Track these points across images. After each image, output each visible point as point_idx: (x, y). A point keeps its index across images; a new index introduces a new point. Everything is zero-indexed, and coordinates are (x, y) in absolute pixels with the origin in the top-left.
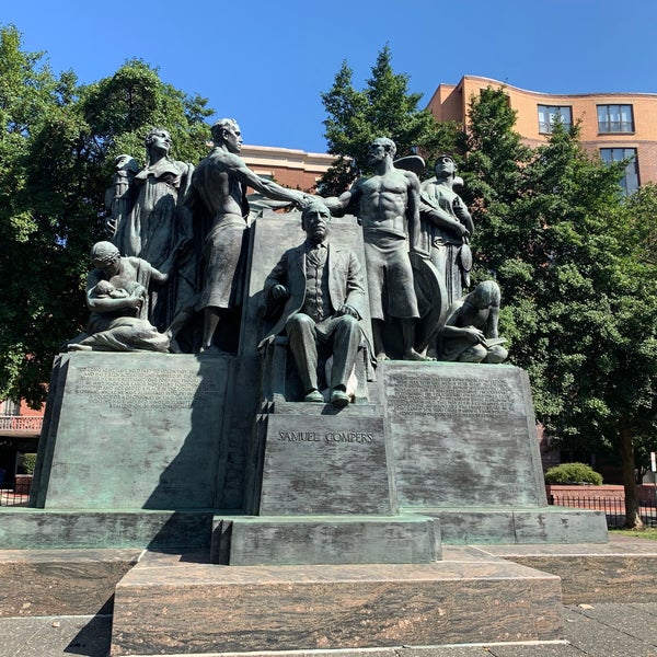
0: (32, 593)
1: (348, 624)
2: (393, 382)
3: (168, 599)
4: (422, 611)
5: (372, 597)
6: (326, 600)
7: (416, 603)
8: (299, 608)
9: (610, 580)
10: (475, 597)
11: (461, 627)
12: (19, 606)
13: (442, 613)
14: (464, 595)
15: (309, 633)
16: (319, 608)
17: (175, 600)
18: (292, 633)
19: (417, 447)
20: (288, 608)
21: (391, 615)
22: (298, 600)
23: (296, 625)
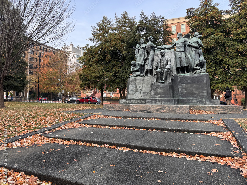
0: (125, 108)
1: (157, 110)
2: (180, 78)
3: (136, 106)
4: (167, 109)
5: (160, 107)
6: (154, 107)
7: (167, 108)
8: (151, 108)
9: (213, 110)
10: (175, 108)
11: (173, 111)
12: (124, 109)
13: (170, 109)
14: (173, 107)
15: (152, 111)
16: (153, 108)
17: (137, 106)
18: (150, 111)
19: (184, 89)
20: (150, 108)
21: (163, 109)
22: (151, 107)
23: (150, 110)
